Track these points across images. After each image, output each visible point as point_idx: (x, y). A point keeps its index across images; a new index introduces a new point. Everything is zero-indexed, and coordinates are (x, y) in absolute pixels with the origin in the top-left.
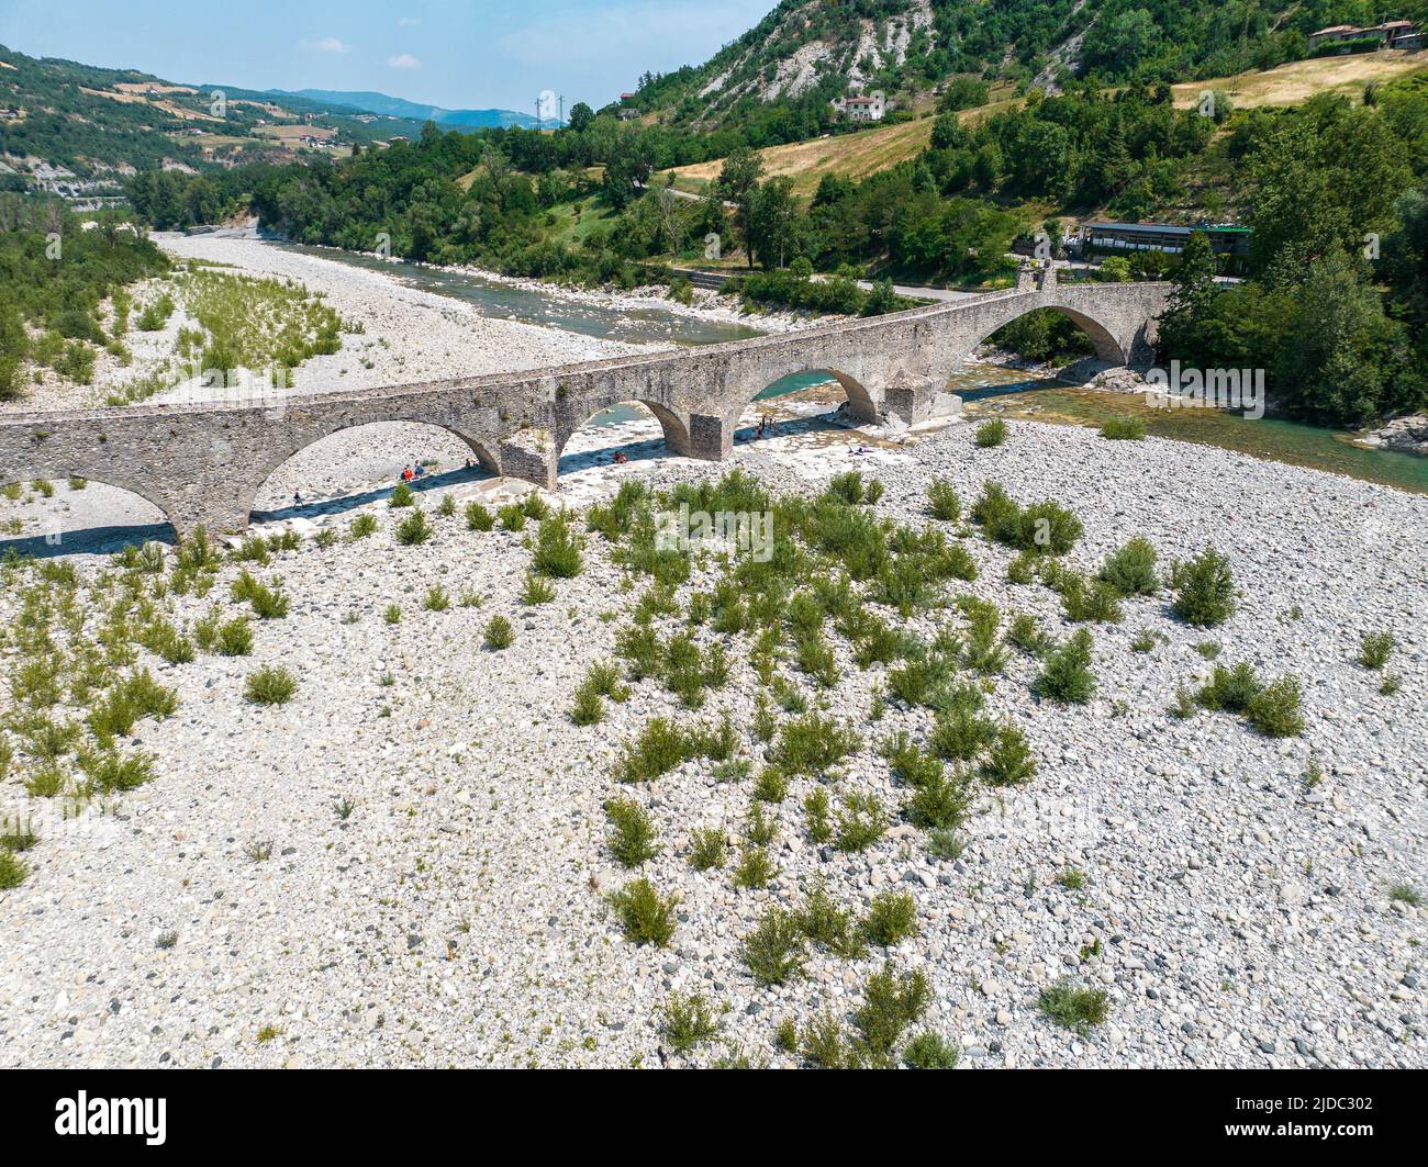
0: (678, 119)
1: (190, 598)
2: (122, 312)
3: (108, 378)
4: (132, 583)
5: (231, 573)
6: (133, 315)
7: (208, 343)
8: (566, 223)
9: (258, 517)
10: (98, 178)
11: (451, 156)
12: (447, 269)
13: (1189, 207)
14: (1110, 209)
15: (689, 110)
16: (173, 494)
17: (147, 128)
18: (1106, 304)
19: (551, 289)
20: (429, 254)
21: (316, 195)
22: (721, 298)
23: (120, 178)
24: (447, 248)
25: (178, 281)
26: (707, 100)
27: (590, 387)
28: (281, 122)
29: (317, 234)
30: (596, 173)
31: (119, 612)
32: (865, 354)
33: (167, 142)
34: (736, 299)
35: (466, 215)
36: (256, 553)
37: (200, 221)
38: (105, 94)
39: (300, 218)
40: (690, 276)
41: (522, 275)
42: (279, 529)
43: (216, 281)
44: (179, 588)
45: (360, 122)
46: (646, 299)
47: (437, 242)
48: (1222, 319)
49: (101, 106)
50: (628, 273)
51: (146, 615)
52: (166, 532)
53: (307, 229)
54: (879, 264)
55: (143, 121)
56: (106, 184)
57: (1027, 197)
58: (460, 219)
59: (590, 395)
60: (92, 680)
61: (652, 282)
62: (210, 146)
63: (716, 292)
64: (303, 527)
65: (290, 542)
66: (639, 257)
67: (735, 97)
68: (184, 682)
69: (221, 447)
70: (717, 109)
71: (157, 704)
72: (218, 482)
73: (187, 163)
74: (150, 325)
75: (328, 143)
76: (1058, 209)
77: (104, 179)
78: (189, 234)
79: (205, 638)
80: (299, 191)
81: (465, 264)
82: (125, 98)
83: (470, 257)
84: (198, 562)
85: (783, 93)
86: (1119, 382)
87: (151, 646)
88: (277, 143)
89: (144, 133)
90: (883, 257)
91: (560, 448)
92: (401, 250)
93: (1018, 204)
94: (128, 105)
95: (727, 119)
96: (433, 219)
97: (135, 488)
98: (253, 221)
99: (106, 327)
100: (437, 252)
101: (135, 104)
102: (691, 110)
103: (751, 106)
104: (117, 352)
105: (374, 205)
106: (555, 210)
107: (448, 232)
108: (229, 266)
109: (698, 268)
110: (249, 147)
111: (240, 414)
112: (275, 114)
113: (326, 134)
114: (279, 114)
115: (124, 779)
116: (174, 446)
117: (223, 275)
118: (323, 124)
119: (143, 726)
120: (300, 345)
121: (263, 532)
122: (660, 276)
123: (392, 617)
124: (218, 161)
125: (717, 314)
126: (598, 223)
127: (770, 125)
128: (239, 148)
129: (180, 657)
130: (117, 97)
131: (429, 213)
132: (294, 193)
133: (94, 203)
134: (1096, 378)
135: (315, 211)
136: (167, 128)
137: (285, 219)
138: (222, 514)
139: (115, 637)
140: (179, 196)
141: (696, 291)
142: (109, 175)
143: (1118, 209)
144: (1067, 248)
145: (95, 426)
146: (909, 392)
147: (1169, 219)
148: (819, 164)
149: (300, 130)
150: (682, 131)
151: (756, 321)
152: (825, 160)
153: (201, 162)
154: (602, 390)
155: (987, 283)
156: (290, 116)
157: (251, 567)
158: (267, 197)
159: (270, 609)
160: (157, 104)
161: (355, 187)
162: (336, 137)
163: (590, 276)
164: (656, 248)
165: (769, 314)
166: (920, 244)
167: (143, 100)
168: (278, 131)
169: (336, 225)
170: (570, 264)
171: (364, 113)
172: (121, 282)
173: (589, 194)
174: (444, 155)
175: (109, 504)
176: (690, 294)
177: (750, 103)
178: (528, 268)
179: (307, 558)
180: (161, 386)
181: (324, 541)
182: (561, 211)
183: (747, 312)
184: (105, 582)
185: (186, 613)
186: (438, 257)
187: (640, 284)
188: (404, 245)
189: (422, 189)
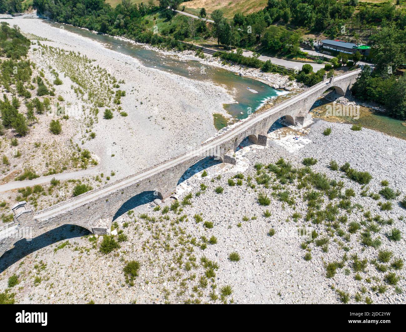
12: (115, 37)
13: (348, 36)
14: (324, 33)
20: (107, 31)
22: (214, 58)
24: (114, 30)
30: (157, 4)
34: (219, 59)
37: (16, 11)
40: (201, 48)
41: (143, 43)
46: (188, 55)
47: (109, 27)
48: (372, 87)
50: (181, 46)
54: (258, 47)
57: (299, 26)
58: (117, 20)
61: (189, 49)
63: (211, 56)
66: (183, 40)
72: (171, 183)
76: (309, 31)
78: (13, 16)
81: (121, 36)
83: (122, 34)
86: (343, 102)
90: (259, 45)
92: (96, 29)
93: (297, 29)
98: (35, 11)
99: (48, 87)
100: (110, 31)
105: (81, 10)
106: (147, 17)
107: (113, 24)
109: (202, 46)
117: (50, 47)
122: (191, 48)
125: (214, 64)
126: (163, 24)
131: (106, 18)
134: (337, 100)
140: (6, 2)
141: (205, 54)
143: (327, 33)
144: (315, 47)
147: (343, 39)
151: (228, 67)
155: (294, 59)
158: (39, 4)
161: (71, 2)
163: (168, 46)
165: (231, 65)
166: (274, 45)
170: (160, 41)
176: (203, 55)
178: (145, 40)
182: (149, 18)
183: (224, 64)
186: (111, 33)
187: (185, 49)
188: (97, 27)
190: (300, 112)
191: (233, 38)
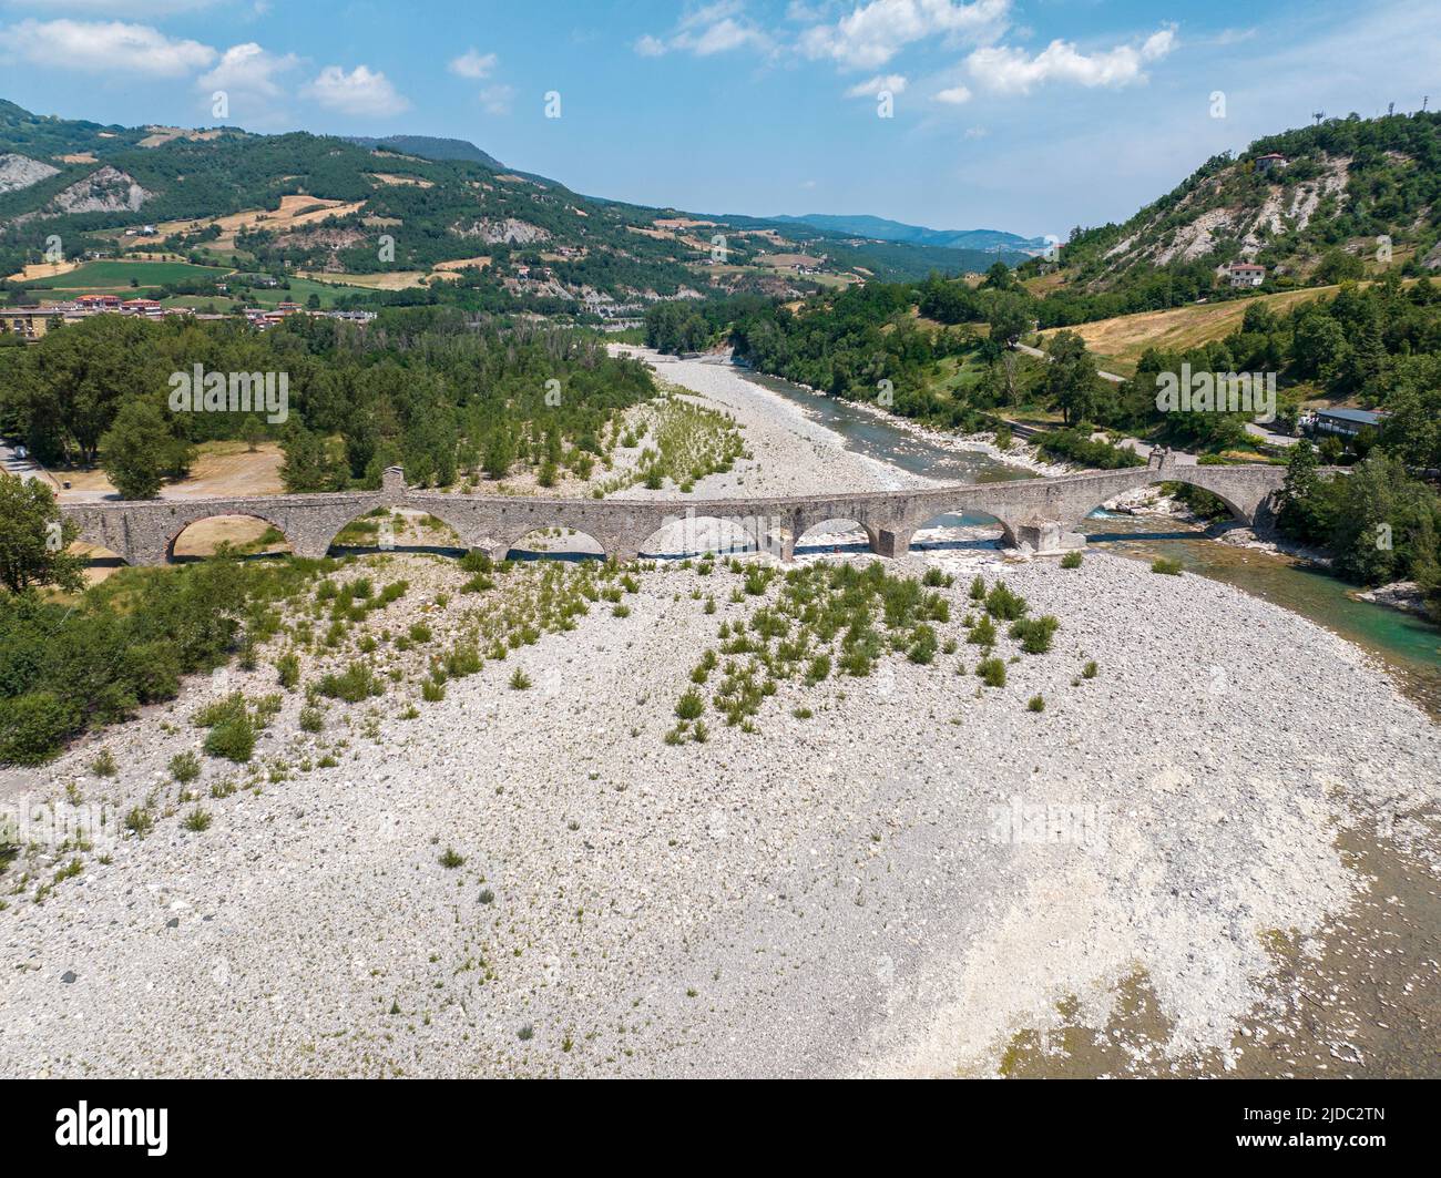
0: (1079, 279)
1: (604, 582)
2: (616, 433)
3: (598, 477)
4: (584, 575)
5: (622, 575)
6: (623, 435)
7: (656, 460)
8: (948, 372)
9: (641, 555)
10: (630, 302)
11: (883, 307)
12: (854, 404)
14: (1362, 395)
15: (1090, 271)
16: (608, 540)
17: (672, 260)
18: (1227, 481)
19: (916, 429)
20: (843, 391)
21: (776, 335)
22: (1027, 447)
23: (646, 303)
24: (857, 388)
25: (657, 409)
26: (1109, 262)
27: (816, 508)
28: (780, 251)
29: (771, 366)
30: (983, 330)
31: (578, 582)
32: (1007, 503)
33: (685, 271)
34: (1037, 449)
35: (875, 363)
36: (636, 570)
37: (692, 348)
38: (645, 232)
39: (761, 352)
40: (1013, 427)
41: (902, 415)
42: (648, 562)
43: (681, 409)
44: (601, 578)
45: (851, 247)
46: (978, 443)
47: (851, 382)
49: (641, 242)
50: (974, 421)
51: (587, 584)
52: (602, 557)
53: (766, 361)
55: (669, 253)
56: (634, 307)
58: (871, 365)
59: (815, 513)
60: (564, 601)
61: (987, 430)
62: (717, 274)
63: (1026, 442)
64: (661, 562)
65: (652, 568)
66: (986, 409)
67: (1132, 261)
68: (594, 607)
69: (630, 521)
70: (1114, 271)
71: (583, 611)
72: (627, 536)
73: (698, 290)
74: (629, 443)
75: (815, 270)
77: (633, 303)
78: (682, 358)
79: (605, 595)
80: (763, 331)
81: (867, 401)
82: (658, 235)
84: (612, 569)
85: (1175, 257)
87: (585, 595)
88: (772, 271)
89: (669, 264)
91: (796, 540)
92: (826, 385)
94: (661, 241)
95: (1120, 281)
96: (851, 364)
97: (593, 535)
98: (730, 350)
99: (603, 446)
100: (849, 390)
101: (666, 240)
102: (1092, 271)
103: (1143, 270)
104: (607, 461)
105: (817, 346)
106: (944, 363)
107: (860, 374)
108: (697, 394)
109: (1020, 421)
110: (747, 276)
111: (640, 507)
112: (776, 243)
113: (814, 262)
114: (779, 242)
115: (568, 628)
116: (611, 519)
117: (687, 403)
118: (814, 251)
119: (576, 617)
120: (708, 465)
121: (641, 562)
122: (994, 425)
123: (677, 599)
124: (722, 287)
125: (1020, 460)
126: (971, 375)
127: (1150, 290)
128: (739, 276)
129: (594, 599)
130: (653, 234)
131: (847, 359)
132: (762, 331)
133: (623, 322)
135: (773, 347)
136: (687, 259)
137: (752, 351)
138: (626, 552)
139: (574, 590)
140: (679, 327)
141: (1013, 440)
142: (638, 299)
144: (1304, 428)
145: (581, 506)
146: (1037, 530)
148: (1167, 333)
149: (792, 258)
150: (1079, 290)
151: (1043, 469)
152: (1172, 330)
153: (708, 288)
154: (823, 511)
156: (789, 244)
157: (631, 575)
158: (742, 332)
159: (632, 589)
160: (682, 238)
161: (807, 328)
162: (821, 265)
163: (945, 421)
164: (1003, 401)
165: (1053, 464)
167: (672, 236)
168: (775, 260)
169: (785, 361)
170: (935, 410)
171: (855, 237)
172: (622, 407)
173: (974, 348)
174: (878, 306)
175: (583, 542)
176: (1008, 442)
177: (1145, 266)
178: (907, 410)
179: (657, 575)
180: (622, 485)
181: (666, 569)
182: (948, 363)
183: (1039, 460)
184: (575, 572)
185: (600, 586)
186: (849, 394)
187: (979, 430)
188: (829, 381)
189: (845, 340)
190: (1035, 518)
191: (1086, 400)
